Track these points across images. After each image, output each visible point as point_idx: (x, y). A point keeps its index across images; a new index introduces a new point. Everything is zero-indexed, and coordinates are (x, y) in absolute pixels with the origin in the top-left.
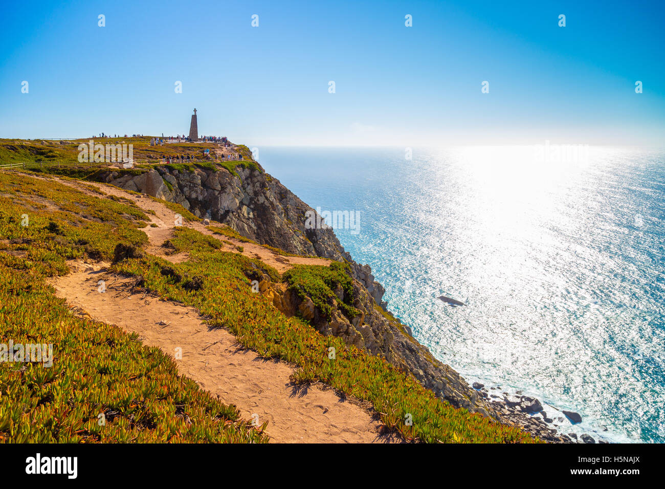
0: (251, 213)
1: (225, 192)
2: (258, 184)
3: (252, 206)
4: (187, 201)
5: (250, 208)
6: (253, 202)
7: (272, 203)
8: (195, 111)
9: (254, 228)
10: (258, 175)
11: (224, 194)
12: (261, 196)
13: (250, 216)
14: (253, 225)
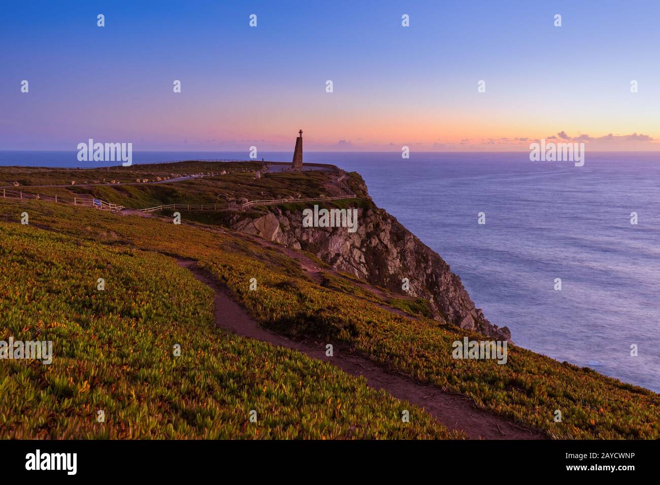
0: (363, 257)
1: (336, 234)
2: (371, 225)
3: (364, 250)
4: (299, 243)
5: (362, 251)
6: (365, 245)
7: (386, 246)
8: (301, 132)
9: (365, 273)
10: (372, 215)
11: (335, 236)
12: (374, 238)
13: (361, 260)
14: (364, 270)
